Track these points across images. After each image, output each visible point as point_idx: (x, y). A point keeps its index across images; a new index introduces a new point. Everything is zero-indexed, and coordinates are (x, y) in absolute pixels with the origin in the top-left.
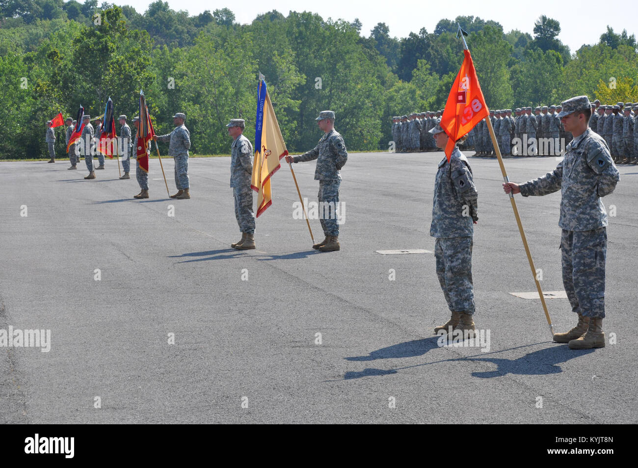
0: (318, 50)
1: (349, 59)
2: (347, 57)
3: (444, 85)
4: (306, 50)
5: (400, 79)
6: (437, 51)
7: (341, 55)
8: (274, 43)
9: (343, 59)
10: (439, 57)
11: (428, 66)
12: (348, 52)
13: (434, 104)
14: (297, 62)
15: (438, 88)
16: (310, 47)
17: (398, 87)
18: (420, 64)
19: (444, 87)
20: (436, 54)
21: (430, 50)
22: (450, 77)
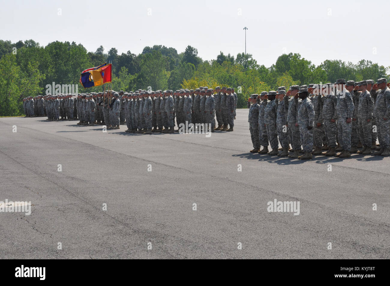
0: (67, 62)
1: (84, 66)
2: (82, 65)
3: (133, 80)
4: (60, 61)
5: (116, 77)
6: (136, 62)
7: (79, 64)
8: (42, 58)
9: (80, 66)
10: (137, 65)
11: (127, 70)
12: (82, 63)
13: (128, 89)
14: (56, 68)
15: (129, 81)
16: (62, 60)
17: (114, 81)
18: (122, 69)
19: (132, 81)
20: (135, 64)
21: (132, 62)
22: (136, 76)
